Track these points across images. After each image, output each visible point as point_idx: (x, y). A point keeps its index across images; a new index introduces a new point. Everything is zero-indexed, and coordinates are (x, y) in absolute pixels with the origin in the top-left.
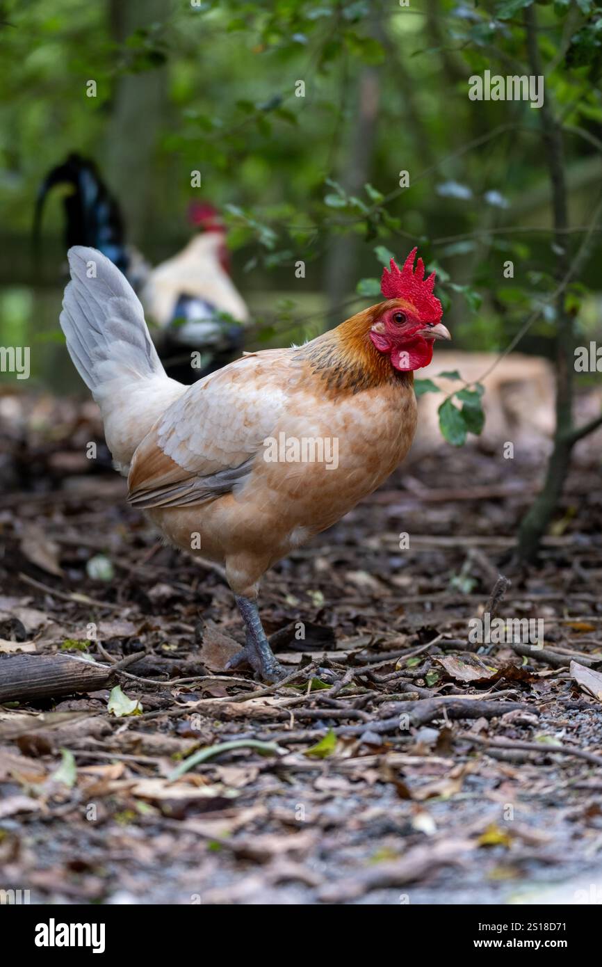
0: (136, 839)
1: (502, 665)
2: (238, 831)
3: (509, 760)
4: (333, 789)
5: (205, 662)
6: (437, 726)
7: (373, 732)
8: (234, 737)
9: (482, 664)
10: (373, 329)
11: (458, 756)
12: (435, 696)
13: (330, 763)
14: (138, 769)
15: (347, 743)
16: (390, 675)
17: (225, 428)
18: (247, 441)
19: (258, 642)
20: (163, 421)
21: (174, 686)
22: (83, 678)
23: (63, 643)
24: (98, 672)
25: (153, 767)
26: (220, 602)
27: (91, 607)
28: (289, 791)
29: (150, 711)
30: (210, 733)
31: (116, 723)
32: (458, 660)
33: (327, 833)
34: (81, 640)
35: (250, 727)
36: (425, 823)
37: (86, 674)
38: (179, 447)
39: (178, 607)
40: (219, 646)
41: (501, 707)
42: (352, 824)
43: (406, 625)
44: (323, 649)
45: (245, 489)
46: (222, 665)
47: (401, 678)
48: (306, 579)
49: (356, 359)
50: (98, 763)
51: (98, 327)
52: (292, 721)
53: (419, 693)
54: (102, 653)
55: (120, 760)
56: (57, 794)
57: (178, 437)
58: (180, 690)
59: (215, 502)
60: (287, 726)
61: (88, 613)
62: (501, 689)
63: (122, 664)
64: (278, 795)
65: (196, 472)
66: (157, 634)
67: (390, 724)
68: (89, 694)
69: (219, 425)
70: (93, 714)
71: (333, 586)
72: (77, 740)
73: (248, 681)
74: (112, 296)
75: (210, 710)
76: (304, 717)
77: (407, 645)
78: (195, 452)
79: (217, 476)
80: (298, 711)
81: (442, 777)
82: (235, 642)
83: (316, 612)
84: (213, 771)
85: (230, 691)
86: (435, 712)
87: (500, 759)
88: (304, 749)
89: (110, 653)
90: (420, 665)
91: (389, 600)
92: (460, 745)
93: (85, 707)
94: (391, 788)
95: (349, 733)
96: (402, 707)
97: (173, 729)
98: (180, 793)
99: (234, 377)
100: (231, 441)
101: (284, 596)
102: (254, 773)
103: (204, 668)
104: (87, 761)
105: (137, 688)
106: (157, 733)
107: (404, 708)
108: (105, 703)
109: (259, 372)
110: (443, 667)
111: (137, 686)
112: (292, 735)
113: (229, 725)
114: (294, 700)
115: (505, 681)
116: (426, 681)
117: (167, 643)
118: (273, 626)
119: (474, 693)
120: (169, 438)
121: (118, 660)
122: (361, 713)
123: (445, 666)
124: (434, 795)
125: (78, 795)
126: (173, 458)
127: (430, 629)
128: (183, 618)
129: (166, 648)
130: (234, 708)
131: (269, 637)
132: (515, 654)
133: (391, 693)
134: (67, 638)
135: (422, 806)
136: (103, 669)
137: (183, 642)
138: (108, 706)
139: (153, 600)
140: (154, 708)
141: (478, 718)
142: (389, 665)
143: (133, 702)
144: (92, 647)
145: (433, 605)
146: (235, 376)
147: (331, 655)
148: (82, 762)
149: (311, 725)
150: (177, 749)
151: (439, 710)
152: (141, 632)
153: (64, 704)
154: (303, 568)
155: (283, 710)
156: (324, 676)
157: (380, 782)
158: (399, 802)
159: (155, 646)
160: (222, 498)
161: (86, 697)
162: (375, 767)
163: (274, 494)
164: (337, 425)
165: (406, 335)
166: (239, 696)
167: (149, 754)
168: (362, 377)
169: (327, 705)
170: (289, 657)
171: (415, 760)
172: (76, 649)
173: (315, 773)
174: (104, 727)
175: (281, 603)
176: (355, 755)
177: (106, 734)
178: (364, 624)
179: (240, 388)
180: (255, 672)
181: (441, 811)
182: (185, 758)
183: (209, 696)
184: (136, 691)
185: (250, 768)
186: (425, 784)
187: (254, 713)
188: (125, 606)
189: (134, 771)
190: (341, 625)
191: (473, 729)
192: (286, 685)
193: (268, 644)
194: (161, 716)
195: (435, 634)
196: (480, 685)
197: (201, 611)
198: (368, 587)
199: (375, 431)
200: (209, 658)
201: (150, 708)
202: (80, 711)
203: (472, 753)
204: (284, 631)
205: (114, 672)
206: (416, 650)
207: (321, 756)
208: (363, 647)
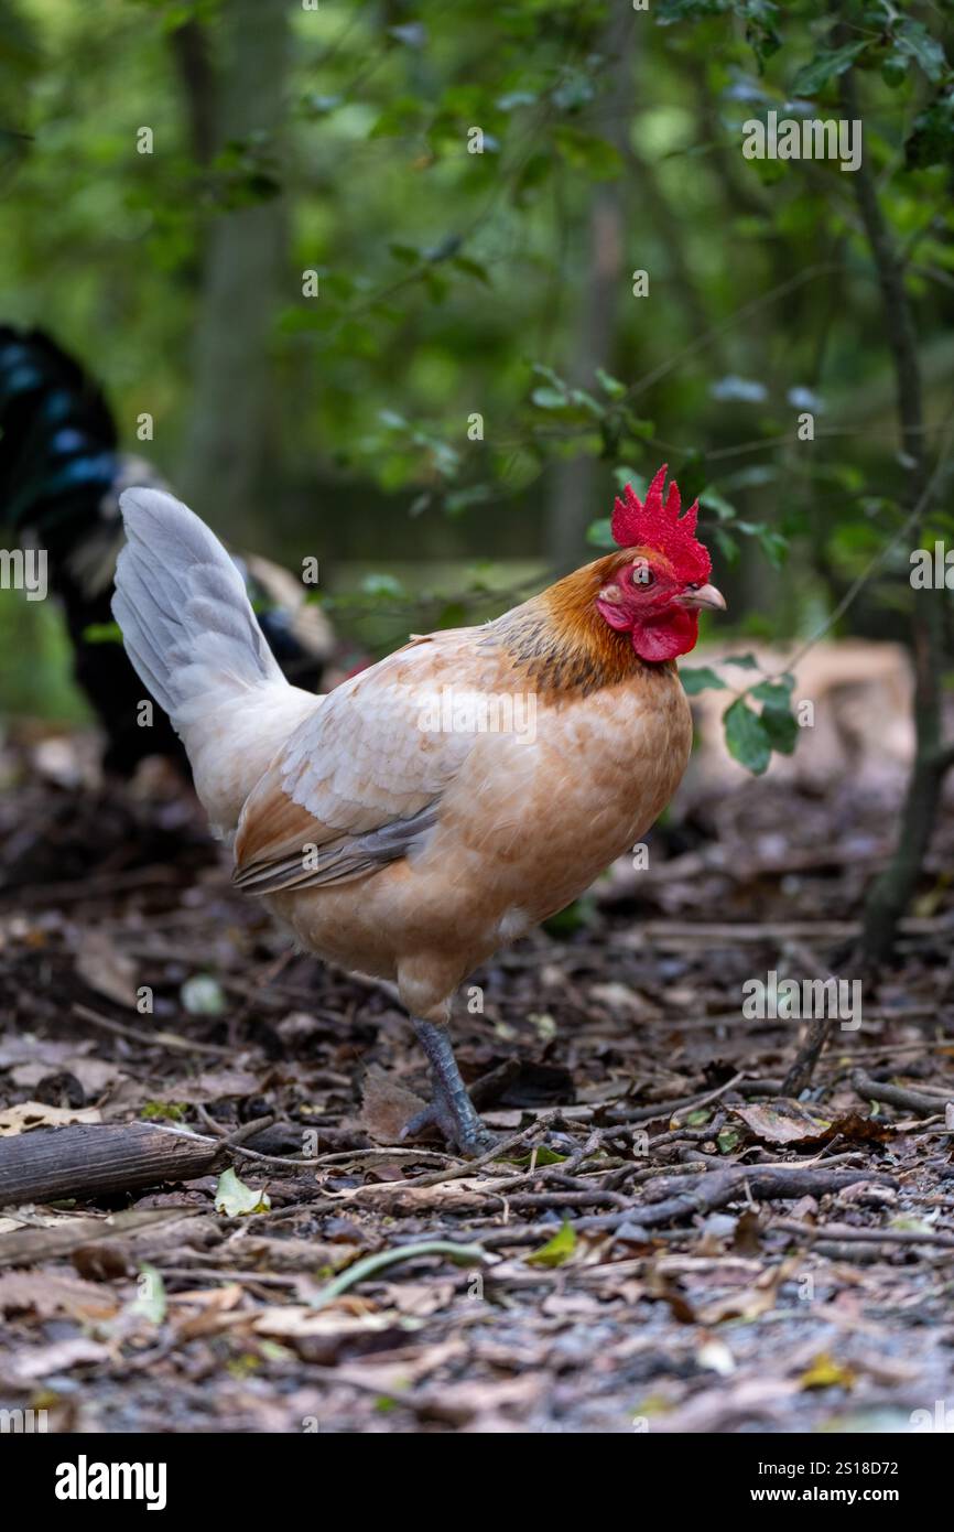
0: (260, 1398)
1: (839, 1116)
2: (422, 1380)
3: (849, 1259)
4: (572, 1313)
5: (367, 1128)
6: (737, 1212)
7: (634, 1223)
8: (414, 1239)
9: (806, 1115)
10: (601, 596)
11: (770, 1254)
12: (733, 1166)
13: (567, 1274)
14: (265, 1293)
15: (594, 1242)
16: (661, 1137)
17: (390, 755)
18: (427, 774)
19: (452, 1093)
20: (290, 750)
21: (319, 1168)
22: (176, 1158)
23: (143, 1109)
24: (198, 1148)
25: (288, 1290)
26: (391, 1038)
27: (188, 1054)
28: (503, 1318)
29: (283, 1207)
30: (377, 1236)
31: (229, 1227)
32: (768, 1111)
33: (563, 1379)
34: (172, 1103)
35: (440, 1224)
36: (716, 1357)
37: (179, 1152)
38: (315, 790)
39: (325, 1047)
40: (389, 1103)
41: (836, 1178)
42: (602, 1363)
43: (686, 1063)
44: (554, 1102)
45: (428, 850)
46: (396, 1133)
47: (678, 1142)
48: (526, 996)
49: (581, 642)
50: (201, 1287)
51: (174, 613)
52: (506, 1214)
53: (707, 1164)
54: (206, 1123)
55: (235, 1281)
56: (136, 1336)
57: (314, 774)
58: (329, 1173)
59: (377, 875)
60: (498, 1221)
61: (185, 1064)
62: (838, 1152)
63: (237, 1137)
64: (486, 1324)
65: (348, 828)
66: (292, 1090)
67: (662, 1210)
68: (185, 1183)
69: (381, 751)
70: (192, 1212)
71: (570, 1007)
72: (166, 1252)
73: (435, 1154)
74: (195, 562)
75: (376, 1201)
76: (527, 1206)
77: (688, 1092)
78: (345, 796)
79: (380, 833)
80: (515, 1197)
81: (744, 1287)
82: (415, 1096)
83: (543, 1047)
84: (383, 1292)
85: (408, 1172)
86: (732, 1190)
87: (836, 1258)
88: (526, 1253)
89: (218, 1122)
90: (710, 1121)
91: (659, 1025)
92: (774, 1238)
93: (179, 1203)
94: (663, 1308)
95: (596, 1228)
96: (680, 1183)
97: (318, 1232)
98: (329, 1326)
99: (400, 674)
100: (400, 776)
101: (491, 1024)
102: (446, 1292)
103: (367, 1139)
104: (184, 1285)
105: (261, 1172)
106: (293, 1239)
107: (682, 1186)
108: (211, 1196)
109: (438, 665)
110: (745, 1122)
111: (261, 1169)
112: (506, 1232)
113: (407, 1222)
114: (510, 1181)
115: (844, 1141)
116: (718, 1145)
117: (309, 1104)
118: (475, 1071)
119: (795, 1160)
120: (299, 777)
121: (231, 1132)
122: (615, 1195)
123: (748, 1121)
124: (732, 1315)
125: (169, 1336)
126: (308, 809)
127: (723, 1065)
128: (332, 1064)
129: (307, 1111)
130: (415, 1195)
131: (469, 1088)
132: (858, 1099)
133: (663, 1166)
134: (150, 1101)
135: (714, 1332)
136: (207, 1145)
137: (333, 1100)
138: (216, 1200)
139: (285, 1039)
140: (288, 1202)
141: (800, 1197)
142: (660, 1121)
143: (254, 1193)
144: (190, 1114)
145: (730, 1031)
146: (402, 673)
147: (568, 1113)
148: (173, 1286)
149: (537, 1218)
150: (325, 1260)
151: (739, 1186)
152: (267, 1087)
153: (147, 1201)
154: (523, 983)
155: (492, 1197)
156: (557, 1143)
157: (646, 1299)
158: (676, 1328)
159: (289, 1108)
160: (391, 867)
161: (180, 1188)
162: (639, 1276)
163: (474, 857)
164: (568, 744)
165: (655, 604)
166: (423, 1178)
167: (279, 1270)
168: (591, 671)
169: (562, 1186)
170: (502, 1117)
171: (701, 1263)
172: (164, 1116)
173: (543, 1290)
174: (209, 1232)
175: (487, 1035)
176: (607, 1259)
177: (212, 1242)
178: (620, 1063)
179: (411, 692)
180: (447, 1140)
181: (743, 1340)
182: (338, 1273)
183: (376, 1180)
184: (260, 1176)
185: (441, 1285)
186: (716, 1300)
187: (446, 1203)
188: (240, 1050)
189: (258, 1298)
190: (582, 1066)
191: (794, 1214)
192: (496, 1159)
193: (467, 1097)
194: (299, 1213)
195: (733, 1073)
196: (805, 1147)
197: (360, 1053)
198: (627, 1008)
199: (628, 746)
200: (374, 1123)
201: (282, 1202)
202: (169, 1208)
203: (791, 1250)
204: (492, 1077)
205: (223, 1148)
206: (702, 1098)
207: (552, 1263)
208: (619, 1098)
